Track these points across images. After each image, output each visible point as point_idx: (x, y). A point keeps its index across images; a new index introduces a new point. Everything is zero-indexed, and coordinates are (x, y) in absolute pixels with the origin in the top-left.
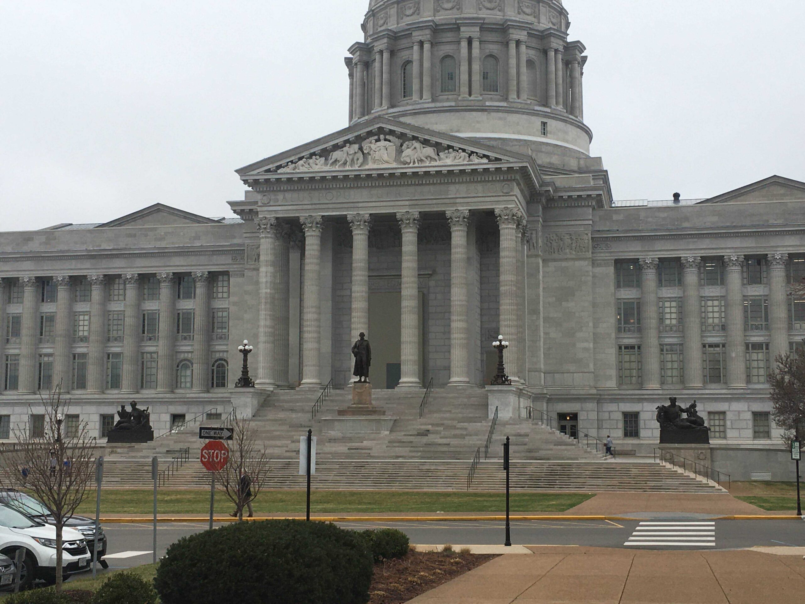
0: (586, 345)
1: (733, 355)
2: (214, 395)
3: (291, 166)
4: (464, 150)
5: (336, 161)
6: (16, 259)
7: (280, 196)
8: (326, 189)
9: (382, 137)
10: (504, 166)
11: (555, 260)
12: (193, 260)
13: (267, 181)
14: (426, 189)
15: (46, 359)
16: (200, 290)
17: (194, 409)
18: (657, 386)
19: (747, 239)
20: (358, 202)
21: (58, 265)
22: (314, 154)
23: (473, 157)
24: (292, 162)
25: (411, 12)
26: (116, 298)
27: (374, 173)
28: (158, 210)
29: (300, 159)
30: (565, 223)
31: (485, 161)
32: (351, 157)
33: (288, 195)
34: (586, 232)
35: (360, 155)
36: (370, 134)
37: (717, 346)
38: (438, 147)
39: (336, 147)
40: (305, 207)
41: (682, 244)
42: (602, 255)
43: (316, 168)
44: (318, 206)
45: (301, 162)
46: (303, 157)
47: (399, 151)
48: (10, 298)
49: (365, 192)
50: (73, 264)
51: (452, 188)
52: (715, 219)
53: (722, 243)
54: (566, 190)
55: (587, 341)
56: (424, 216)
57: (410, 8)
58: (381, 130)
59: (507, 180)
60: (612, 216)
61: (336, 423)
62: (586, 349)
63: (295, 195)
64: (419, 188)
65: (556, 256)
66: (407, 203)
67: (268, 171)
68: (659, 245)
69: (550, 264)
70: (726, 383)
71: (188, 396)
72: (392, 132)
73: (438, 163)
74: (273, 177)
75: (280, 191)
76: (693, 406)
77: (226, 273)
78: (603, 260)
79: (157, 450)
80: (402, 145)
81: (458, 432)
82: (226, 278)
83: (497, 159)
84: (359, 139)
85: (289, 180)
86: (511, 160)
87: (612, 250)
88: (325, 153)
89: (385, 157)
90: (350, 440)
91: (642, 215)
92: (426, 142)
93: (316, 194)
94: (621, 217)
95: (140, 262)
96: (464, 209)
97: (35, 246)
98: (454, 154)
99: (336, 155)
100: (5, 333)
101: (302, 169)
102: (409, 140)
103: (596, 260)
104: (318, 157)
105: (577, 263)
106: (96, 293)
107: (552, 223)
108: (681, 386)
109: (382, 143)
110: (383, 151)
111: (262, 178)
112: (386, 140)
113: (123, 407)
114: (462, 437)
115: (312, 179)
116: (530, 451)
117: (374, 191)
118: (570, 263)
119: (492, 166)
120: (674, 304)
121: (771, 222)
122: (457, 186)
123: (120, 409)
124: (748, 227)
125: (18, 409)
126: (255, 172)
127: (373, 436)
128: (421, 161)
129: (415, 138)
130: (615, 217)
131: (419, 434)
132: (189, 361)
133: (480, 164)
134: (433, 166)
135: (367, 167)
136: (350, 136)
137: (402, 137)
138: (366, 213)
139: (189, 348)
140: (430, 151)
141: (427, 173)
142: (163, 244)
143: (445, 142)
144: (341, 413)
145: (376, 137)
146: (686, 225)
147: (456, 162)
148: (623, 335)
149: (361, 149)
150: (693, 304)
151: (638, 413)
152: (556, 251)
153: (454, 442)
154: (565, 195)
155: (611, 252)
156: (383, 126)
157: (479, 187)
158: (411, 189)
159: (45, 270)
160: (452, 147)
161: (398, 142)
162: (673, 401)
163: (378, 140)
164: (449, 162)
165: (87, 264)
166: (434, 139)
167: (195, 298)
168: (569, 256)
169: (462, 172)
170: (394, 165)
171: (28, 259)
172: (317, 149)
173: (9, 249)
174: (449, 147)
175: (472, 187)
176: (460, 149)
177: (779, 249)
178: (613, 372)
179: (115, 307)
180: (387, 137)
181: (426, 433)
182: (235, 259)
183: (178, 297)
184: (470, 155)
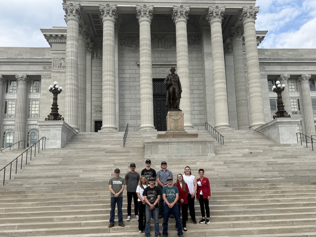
16: (21, 86)
42: (261, 72)
60: (265, 53)
61: (160, 146)
77: (39, 77)
78: (262, 75)
87: (266, 70)
91: (280, 52)
94: (269, 53)
120: (295, 101)
144: (160, 137)
182: (45, 68)
183: (7, 92)
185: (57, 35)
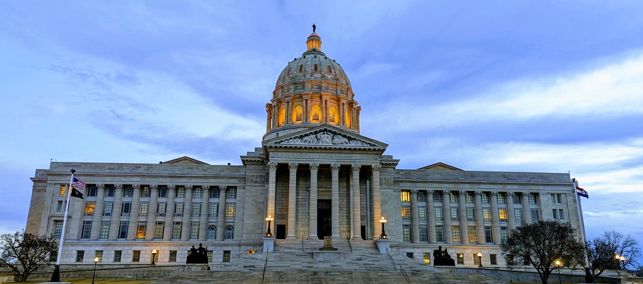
0: (392, 224)
1: (448, 230)
2: (226, 242)
4: (360, 141)
5: (306, 141)
6: (132, 176)
7: (280, 154)
8: (300, 152)
9: (325, 132)
10: (377, 148)
12: (220, 180)
13: (276, 147)
14: (343, 155)
15: (141, 223)
16: (222, 194)
17: (218, 248)
18: (419, 242)
19: (451, 184)
20: (314, 159)
21: (152, 180)
22: (297, 137)
23: (364, 144)
24: (287, 140)
25: (300, 88)
26: (179, 196)
27: (323, 147)
28: (185, 159)
29: (291, 139)
31: (369, 145)
32: (312, 140)
33: (283, 154)
34: (392, 178)
35: (316, 139)
36: (321, 131)
37: (440, 226)
38: (350, 139)
39: (306, 135)
40: (291, 159)
41: (427, 185)
42: (396, 187)
43: (298, 143)
44: (296, 159)
45: (291, 140)
47: (333, 139)
48: (124, 194)
49: (317, 154)
50: (161, 179)
51: (354, 155)
52: (439, 176)
53: (441, 185)
55: (392, 222)
56: (342, 167)
57: (300, 86)
58: (326, 130)
59: (377, 154)
61: (320, 254)
62: (392, 226)
63: (287, 154)
64: (340, 155)
66: (335, 160)
67: (276, 143)
68: (418, 185)
70: (444, 241)
71: (215, 242)
72: (330, 131)
73: (349, 145)
74: (278, 145)
75: (280, 152)
76: (446, 250)
77: (235, 188)
78: (397, 190)
79: (239, 266)
80: (333, 137)
81: (374, 259)
82: (233, 189)
83: (374, 145)
84: (316, 133)
85: (286, 147)
86: (380, 146)
87: (400, 186)
88: (301, 137)
89: (327, 141)
90: (329, 262)
91: (412, 172)
92: (344, 136)
93: (296, 154)
94: (403, 173)
95: (193, 180)
96: (360, 165)
97: (141, 170)
98: (356, 142)
99: (306, 138)
100: (121, 211)
101: (291, 143)
102: (337, 135)
105: (388, 190)
106: (171, 193)
108: (428, 242)
109: (326, 135)
110: (326, 138)
111: (273, 145)
112: (327, 134)
113: (193, 246)
114: (378, 261)
115: (296, 148)
116: (411, 268)
117: (321, 154)
118: (385, 190)
119: (372, 148)
121: (460, 179)
122: (356, 155)
123: (192, 248)
124: (452, 180)
125: (126, 248)
126: (270, 143)
127: (338, 260)
128: (342, 143)
129: (340, 134)
130: (401, 173)
131: (357, 260)
132: (214, 226)
133: (368, 147)
134: (347, 146)
135: (319, 144)
136: (313, 131)
137: (335, 133)
138: (318, 164)
139: (215, 220)
140: (346, 140)
141: (345, 149)
142: (206, 173)
143: (353, 137)
144: (321, 249)
145: (323, 132)
146: (428, 177)
147: (357, 145)
148: (404, 221)
149: (316, 137)
150: (431, 209)
151: (413, 253)
153: (376, 263)
156: (327, 128)
157: (365, 156)
158: (337, 155)
159: (146, 181)
160: (355, 139)
161: (332, 135)
162: (440, 247)
163: (324, 134)
164: (354, 145)
165: (168, 180)
166: (348, 135)
167: (219, 197)
168: (384, 187)
169: (360, 149)
170: (331, 145)
171: (138, 176)
173: (128, 171)
174: (354, 139)
175: (362, 155)
176: (358, 140)
178: (402, 236)
179: (179, 200)
181: (360, 259)
182: (240, 181)
183: (211, 197)
184: (363, 143)
185: (251, 160)
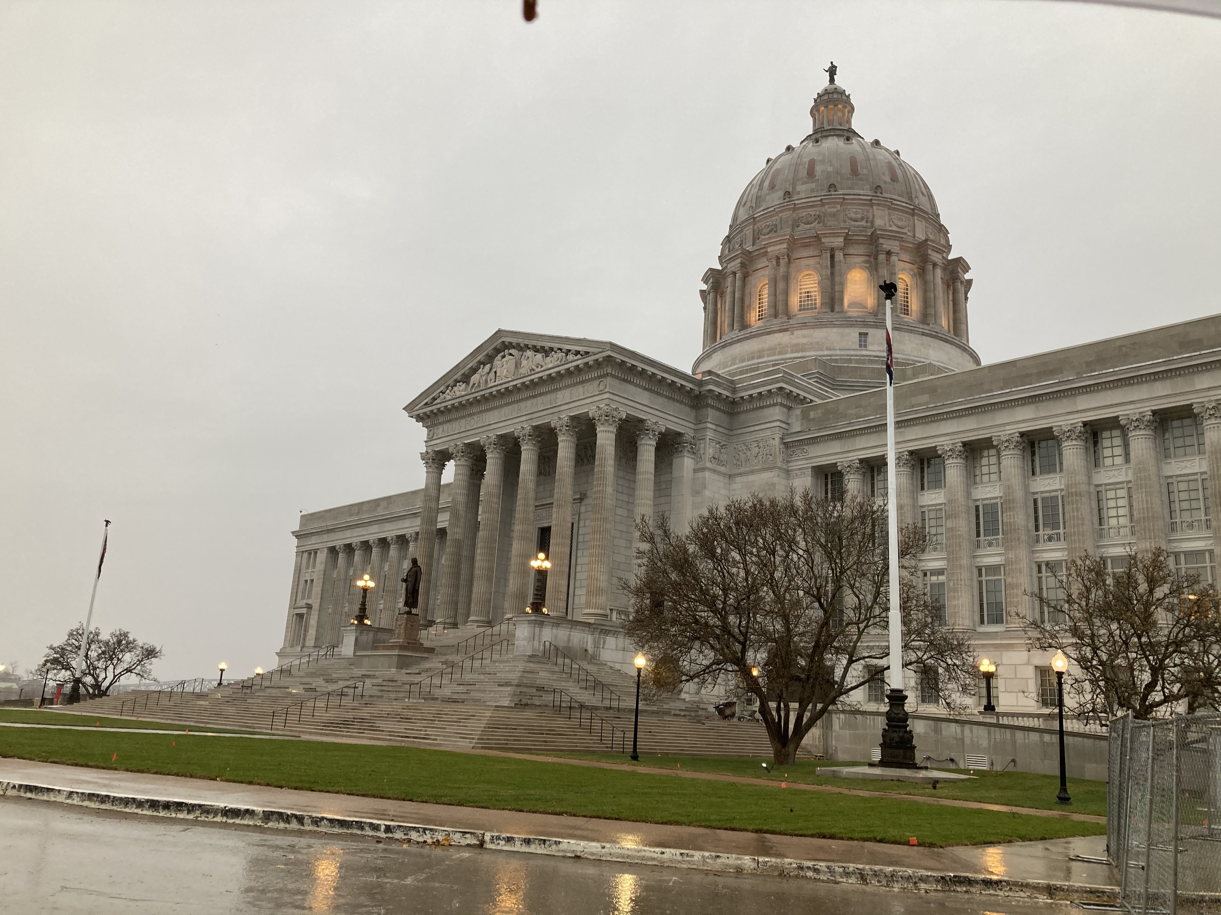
3: (442, 396)
4: (562, 350)
5: (474, 384)
7: (441, 429)
8: (469, 415)
9: (507, 351)
10: (592, 360)
11: (740, 474)
14: (539, 400)
19: (964, 419)
20: (490, 425)
22: (457, 381)
27: (494, 390)
29: (447, 387)
30: (752, 429)
31: (576, 357)
32: (484, 378)
33: (446, 427)
34: (773, 436)
35: (493, 375)
36: (497, 351)
38: (544, 351)
39: (474, 370)
40: (455, 437)
42: (799, 463)
43: (458, 395)
44: (463, 434)
45: (447, 391)
46: (449, 386)
47: (518, 365)
49: (496, 413)
51: (560, 395)
54: (746, 389)
56: (538, 429)
58: (503, 345)
59: (601, 376)
63: (450, 426)
64: (534, 401)
65: (742, 470)
66: (525, 418)
67: (426, 404)
69: (738, 479)
72: (513, 345)
73: (541, 369)
74: (427, 410)
75: (440, 424)
78: (800, 469)
80: (521, 357)
83: (586, 353)
84: (488, 360)
85: (445, 409)
86: (596, 351)
87: (808, 456)
88: (466, 378)
89: (506, 372)
92: (536, 350)
93: (463, 421)
94: (819, 413)
96: (567, 417)
98: (555, 355)
99: (475, 378)
101: (448, 398)
102: (525, 350)
103: (792, 471)
104: (461, 383)
105: (763, 476)
107: (739, 431)
109: (506, 358)
110: (505, 367)
111: (421, 412)
112: (511, 354)
115: (460, 404)
117: (502, 411)
118: (756, 476)
119: (582, 362)
122: (563, 391)
126: (418, 406)
128: (532, 370)
129: (528, 348)
130: (812, 415)
133: (571, 361)
136: (480, 357)
137: (520, 348)
138: (495, 436)
140: (539, 356)
141: (533, 382)
143: (547, 345)
145: (502, 354)
147: (554, 364)
149: (491, 368)
152: (744, 463)
154: (745, 394)
155: (807, 459)
156: (504, 340)
157: (580, 388)
158: (529, 402)
159: (384, 531)
160: (552, 349)
161: (518, 354)
163: (504, 357)
164: (549, 365)
166: (539, 344)
168: (755, 468)
169: (558, 374)
171: (375, 522)
172: (458, 376)
174: (550, 349)
176: (559, 349)
177: (1008, 428)
180: (511, 351)
184: (567, 355)
